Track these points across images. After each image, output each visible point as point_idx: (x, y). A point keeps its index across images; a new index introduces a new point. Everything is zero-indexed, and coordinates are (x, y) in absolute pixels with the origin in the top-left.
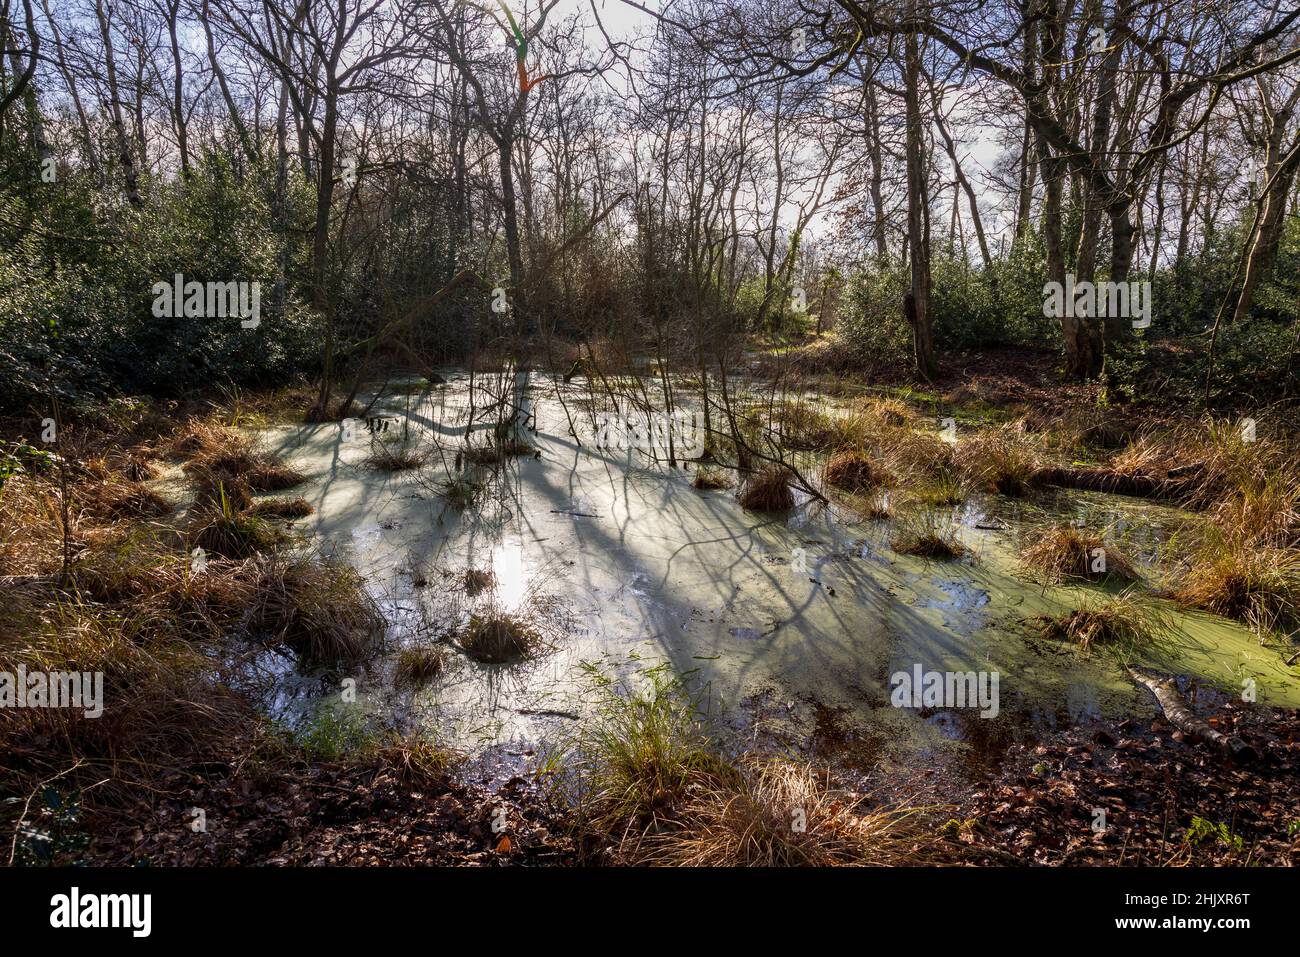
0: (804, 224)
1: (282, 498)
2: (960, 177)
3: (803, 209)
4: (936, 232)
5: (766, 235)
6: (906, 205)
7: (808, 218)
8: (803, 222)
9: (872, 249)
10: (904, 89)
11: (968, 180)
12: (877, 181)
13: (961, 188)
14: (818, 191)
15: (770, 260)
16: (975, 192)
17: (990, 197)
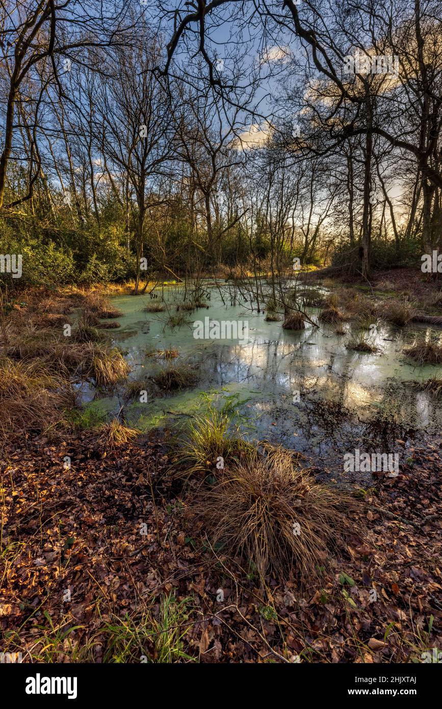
0: (321, 223)
1: (109, 321)
2: (387, 199)
3: (321, 216)
4: (374, 224)
5: (305, 228)
6: (362, 211)
7: (323, 220)
8: (320, 223)
9: (347, 229)
10: (364, 160)
11: (390, 199)
12: (351, 200)
13: (387, 204)
14: (327, 209)
15: (306, 237)
16: (393, 205)
17: (399, 209)
